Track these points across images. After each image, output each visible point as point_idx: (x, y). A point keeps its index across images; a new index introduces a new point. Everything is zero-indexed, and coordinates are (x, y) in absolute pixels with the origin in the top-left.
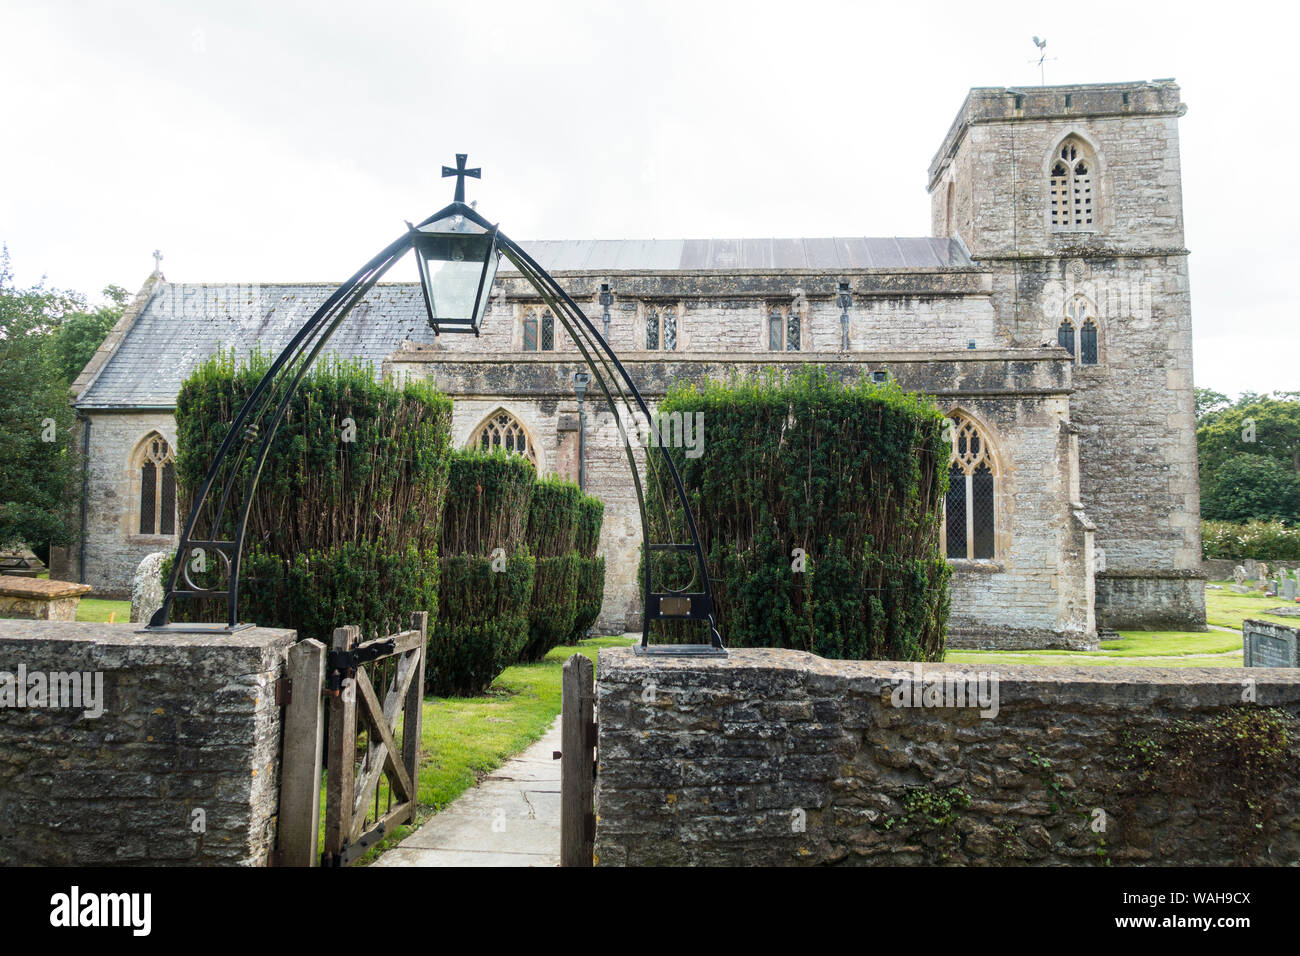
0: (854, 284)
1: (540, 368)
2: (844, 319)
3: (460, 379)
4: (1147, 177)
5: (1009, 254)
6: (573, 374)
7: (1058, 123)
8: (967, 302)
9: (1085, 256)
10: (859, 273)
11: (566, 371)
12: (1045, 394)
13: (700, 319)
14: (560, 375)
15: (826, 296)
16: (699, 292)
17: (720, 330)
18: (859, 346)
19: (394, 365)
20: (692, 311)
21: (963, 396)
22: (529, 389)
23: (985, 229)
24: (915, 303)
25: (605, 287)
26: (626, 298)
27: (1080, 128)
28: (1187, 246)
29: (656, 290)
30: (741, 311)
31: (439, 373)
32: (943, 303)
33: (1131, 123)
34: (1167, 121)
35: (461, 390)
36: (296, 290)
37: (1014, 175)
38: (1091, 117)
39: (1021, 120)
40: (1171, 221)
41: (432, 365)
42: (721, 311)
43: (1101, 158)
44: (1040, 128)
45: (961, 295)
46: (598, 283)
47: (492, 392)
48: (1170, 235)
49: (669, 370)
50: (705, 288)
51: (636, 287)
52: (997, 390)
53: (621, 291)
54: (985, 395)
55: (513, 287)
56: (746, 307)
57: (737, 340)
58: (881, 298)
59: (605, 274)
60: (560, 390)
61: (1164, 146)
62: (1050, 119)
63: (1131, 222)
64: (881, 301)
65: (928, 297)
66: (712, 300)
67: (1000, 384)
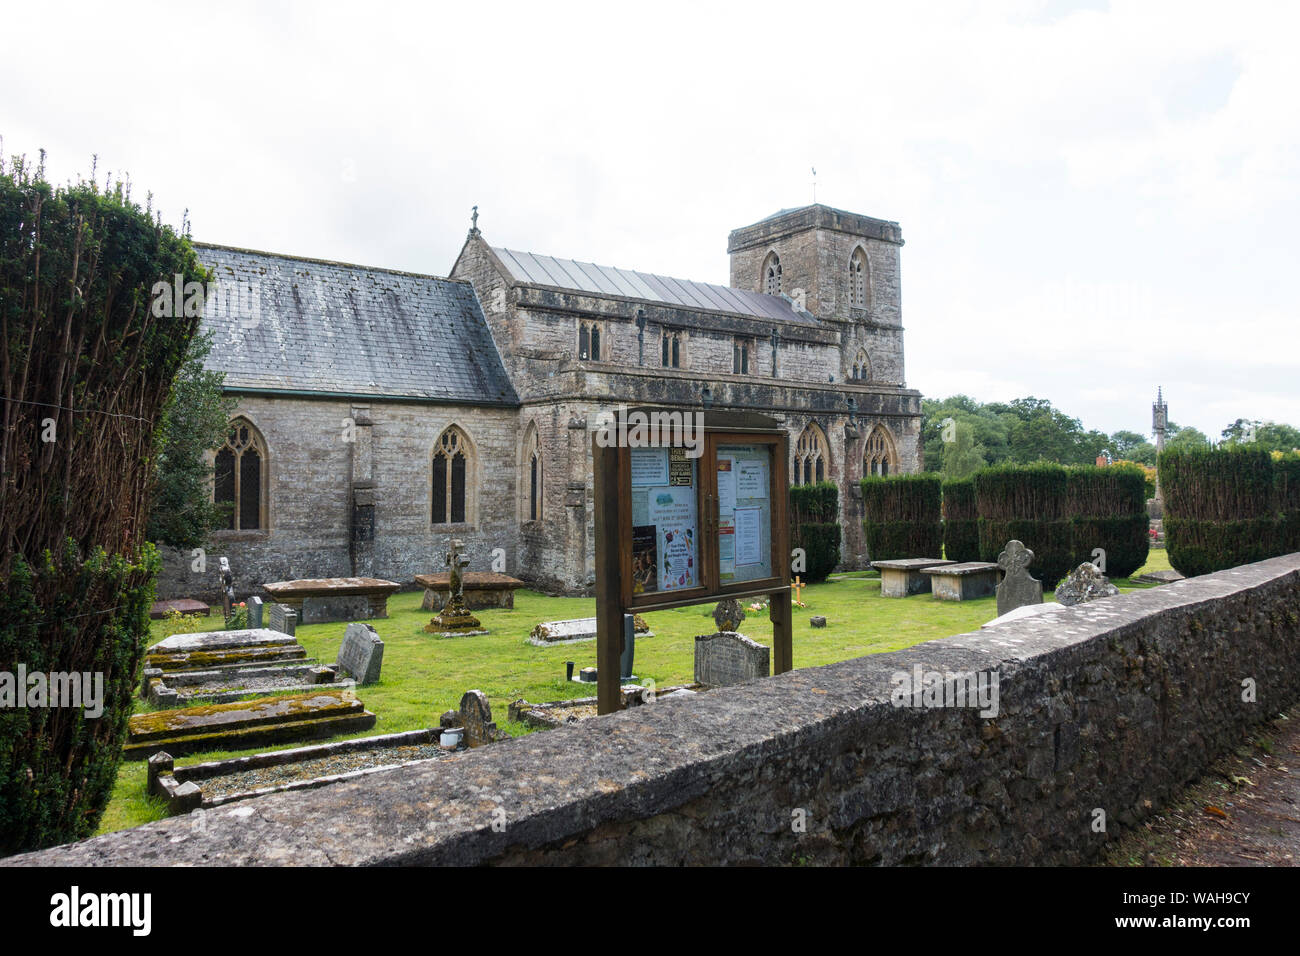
0: (780, 330)
1: (681, 383)
2: (774, 353)
3: (632, 388)
4: (888, 281)
5: (834, 318)
6: (701, 389)
7: (854, 237)
8: (829, 350)
9: (865, 325)
10: (782, 323)
11: (697, 387)
12: (913, 416)
13: (698, 345)
14: (693, 389)
15: (766, 337)
16: (698, 325)
17: (709, 354)
18: (781, 374)
19: (588, 374)
20: (693, 339)
21: (882, 416)
22: (675, 400)
23: (824, 300)
24: (806, 347)
25: (641, 312)
26: (654, 323)
27: (861, 242)
28: (903, 326)
29: (672, 319)
30: (720, 342)
31: (618, 383)
32: (818, 349)
33: (883, 246)
34: (896, 247)
35: (633, 397)
36: (306, 266)
37: (835, 268)
38: (868, 238)
39: (840, 231)
40: (896, 309)
41: (613, 376)
42: (710, 341)
43: (870, 264)
44: (846, 239)
45: (827, 344)
46: (637, 308)
47: (653, 400)
48: (897, 318)
49: (753, 390)
50: (702, 322)
51: (661, 316)
52: (894, 414)
53: (651, 317)
54: (891, 416)
55: (577, 303)
56: (723, 339)
57: (718, 363)
58: (792, 341)
59: (641, 301)
60: (694, 401)
61: (894, 262)
62: (851, 234)
63: (883, 307)
64: (791, 344)
65: (813, 344)
66: (705, 331)
67: (897, 410)
